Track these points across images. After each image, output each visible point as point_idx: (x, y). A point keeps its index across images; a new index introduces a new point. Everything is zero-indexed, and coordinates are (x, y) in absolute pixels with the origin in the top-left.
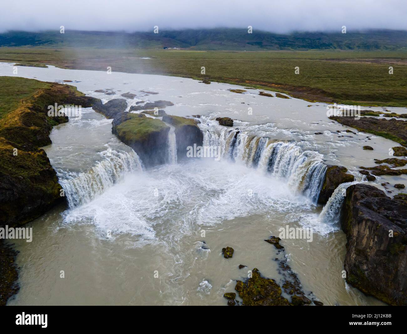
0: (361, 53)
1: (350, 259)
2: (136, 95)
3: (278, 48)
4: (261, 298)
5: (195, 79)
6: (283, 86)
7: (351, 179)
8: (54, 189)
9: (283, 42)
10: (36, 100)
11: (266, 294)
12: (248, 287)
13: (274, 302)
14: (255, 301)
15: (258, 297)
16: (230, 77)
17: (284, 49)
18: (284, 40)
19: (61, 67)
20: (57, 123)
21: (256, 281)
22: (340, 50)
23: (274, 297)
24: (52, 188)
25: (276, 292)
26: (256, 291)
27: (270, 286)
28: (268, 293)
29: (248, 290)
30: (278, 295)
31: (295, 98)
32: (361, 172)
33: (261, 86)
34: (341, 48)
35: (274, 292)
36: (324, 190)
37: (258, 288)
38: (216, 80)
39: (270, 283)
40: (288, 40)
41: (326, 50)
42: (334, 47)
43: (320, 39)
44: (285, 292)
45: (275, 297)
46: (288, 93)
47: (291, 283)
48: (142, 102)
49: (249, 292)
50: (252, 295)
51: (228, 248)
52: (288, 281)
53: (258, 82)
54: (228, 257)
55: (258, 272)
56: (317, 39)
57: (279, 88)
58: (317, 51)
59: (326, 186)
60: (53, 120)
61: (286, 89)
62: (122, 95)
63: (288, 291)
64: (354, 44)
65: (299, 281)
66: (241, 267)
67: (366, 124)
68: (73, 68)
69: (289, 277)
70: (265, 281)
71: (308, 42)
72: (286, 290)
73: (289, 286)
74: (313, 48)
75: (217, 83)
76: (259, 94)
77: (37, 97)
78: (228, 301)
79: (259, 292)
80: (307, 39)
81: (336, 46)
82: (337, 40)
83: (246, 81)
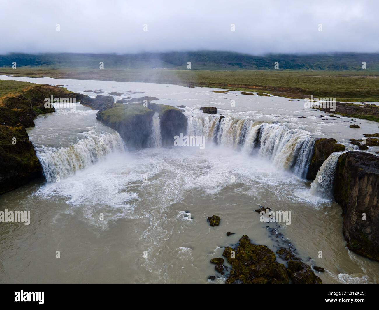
0: (331, 72)
1: (350, 223)
2: (123, 94)
3: (256, 68)
4: (253, 263)
5: (180, 85)
6: (264, 88)
7: (343, 148)
8: (30, 161)
9: (261, 63)
10: (25, 94)
11: (258, 259)
12: (237, 252)
13: (268, 267)
14: (246, 266)
15: (249, 262)
16: (213, 82)
17: (262, 69)
18: (261, 61)
19: (55, 78)
20: (43, 112)
21: (246, 247)
22: (312, 70)
23: (267, 262)
24: (28, 160)
25: (269, 258)
26: (246, 256)
27: (262, 251)
28: (260, 258)
29: (238, 256)
30: (272, 260)
31: (276, 96)
32: (351, 143)
33: (243, 89)
34: (313, 69)
35: (268, 257)
36: (313, 164)
37: (248, 252)
38: (200, 85)
39: (262, 248)
40: (265, 61)
41: (299, 70)
42: (307, 68)
43: (293, 61)
44: (280, 257)
45: (269, 262)
46: (269, 93)
47: (285, 249)
48: (129, 98)
49: (238, 257)
50: (242, 260)
51: (214, 216)
52: (282, 247)
53: (240, 86)
54: (214, 225)
55: (248, 238)
56: (291, 61)
57: (260, 89)
58: (292, 71)
59: (315, 159)
60: (39, 109)
61: (267, 90)
62: (110, 94)
63: (283, 257)
64: (325, 65)
65: (294, 247)
66: (229, 234)
67: (349, 110)
68: (66, 78)
69: (283, 244)
70: (256, 247)
71: (283, 64)
72: (280, 256)
73: (284, 252)
74: (287, 68)
75: (201, 87)
76: (241, 94)
77: (26, 91)
78: (216, 266)
79: (251, 257)
80: (282, 60)
81: (308, 67)
82: (309, 61)
83: (229, 85)
